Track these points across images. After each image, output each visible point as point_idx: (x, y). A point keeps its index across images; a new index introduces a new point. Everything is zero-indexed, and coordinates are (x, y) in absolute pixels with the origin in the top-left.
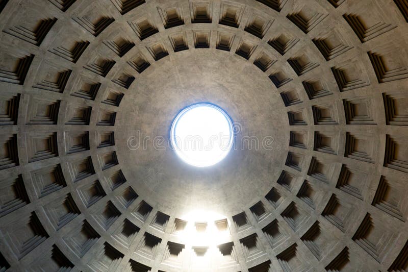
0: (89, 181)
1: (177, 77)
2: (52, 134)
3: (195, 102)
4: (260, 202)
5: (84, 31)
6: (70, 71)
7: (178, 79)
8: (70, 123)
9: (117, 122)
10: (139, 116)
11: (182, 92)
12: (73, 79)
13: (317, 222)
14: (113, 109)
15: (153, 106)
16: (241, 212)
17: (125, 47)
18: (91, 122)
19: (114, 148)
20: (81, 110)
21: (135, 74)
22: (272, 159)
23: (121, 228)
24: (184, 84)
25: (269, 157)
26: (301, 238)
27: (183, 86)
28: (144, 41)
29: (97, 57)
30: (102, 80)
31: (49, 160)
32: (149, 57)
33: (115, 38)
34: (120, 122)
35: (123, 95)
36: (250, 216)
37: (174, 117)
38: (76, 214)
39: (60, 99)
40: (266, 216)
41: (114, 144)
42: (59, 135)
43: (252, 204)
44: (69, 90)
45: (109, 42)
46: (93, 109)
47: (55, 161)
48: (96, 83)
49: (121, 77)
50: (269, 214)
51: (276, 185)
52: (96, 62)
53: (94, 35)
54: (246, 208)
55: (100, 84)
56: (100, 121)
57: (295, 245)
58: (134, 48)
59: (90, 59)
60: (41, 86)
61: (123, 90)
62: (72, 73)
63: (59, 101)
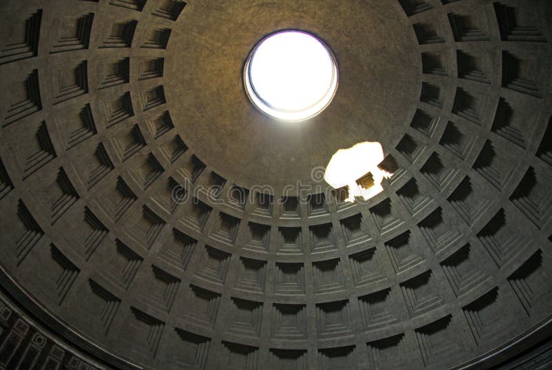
0: (213, 219)
1: (202, 42)
2: (142, 210)
3: (250, 48)
4: (418, 111)
6: (101, 144)
7: (207, 42)
8: (147, 185)
9: (187, 142)
10: (203, 117)
11: (224, 50)
12: (110, 146)
13: (502, 100)
14: (172, 133)
15: (208, 93)
16: (402, 136)
17: (122, 70)
18: (165, 166)
19: (209, 169)
20: (145, 164)
21: (160, 81)
22: (398, 47)
23: (282, 239)
24: (218, 41)
25: (393, 46)
26: (492, 130)
27: (219, 44)
28: (133, 44)
29: (109, 105)
30: (133, 120)
31: (163, 233)
32: (156, 53)
33: (106, 72)
34: (191, 140)
35: (168, 112)
36: (416, 135)
37: (240, 84)
38: (229, 258)
39: (118, 174)
40: (435, 123)
41: (205, 166)
42: (148, 205)
43: (410, 120)
44: (117, 159)
45: (103, 81)
46: (154, 153)
47: (168, 228)
48: (132, 127)
49: (148, 98)
50: (437, 119)
51: (424, 78)
52: (112, 110)
53: (85, 93)
54: (406, 128)
55: (137, 125)
56: (170, 156)
57: (488, 142)
58: (131, 60)
59: (104, 114)
60: (93, 182)
61: (163, 108)
62: (104, 144)
63: (120, 178)
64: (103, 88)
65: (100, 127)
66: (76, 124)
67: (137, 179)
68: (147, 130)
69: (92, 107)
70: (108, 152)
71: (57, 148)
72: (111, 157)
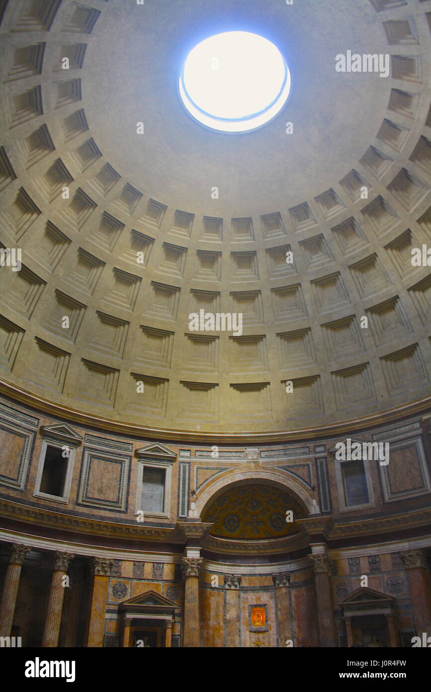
1: (235, 185)
2: (423, 224)
5: (307, 296)
6: (350, 267)
7: (234, 181)
8: (395, 215)
9: (346, 171)
10: (314, 158)
12: (353, 258)
14: (339, 191)
15: (287, 160)
18: (376, 195)
19: (375, 142)
21: (285, 214)
28: (253, 249)
30: (327, 233)
32: (257, 225)
34: (343, 167)
35: (315, 198)
39: (382, 249)
41: (372, 147)
42: (417, 217)
44: (367, 249)
46: (361, 208)
48: (335, 234)
49: (305, 220)
52: (320, 254)
53: (301, 286)
55: (332, 229)
58: (268, 247)
59: (322, 264)
61: (312, 204)
62: (350, 264)
63: (386, 247)
64: (296, 268)
65: (333, 268)
66: (331, 291)
67: (390, 227)
68: (336, 218)
69: (313, 278)
70: (358, 259)
71: (347, 313)
72: (364, 256)
